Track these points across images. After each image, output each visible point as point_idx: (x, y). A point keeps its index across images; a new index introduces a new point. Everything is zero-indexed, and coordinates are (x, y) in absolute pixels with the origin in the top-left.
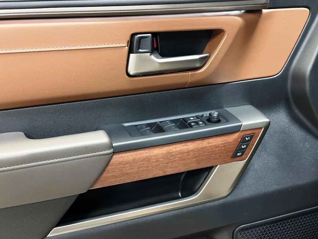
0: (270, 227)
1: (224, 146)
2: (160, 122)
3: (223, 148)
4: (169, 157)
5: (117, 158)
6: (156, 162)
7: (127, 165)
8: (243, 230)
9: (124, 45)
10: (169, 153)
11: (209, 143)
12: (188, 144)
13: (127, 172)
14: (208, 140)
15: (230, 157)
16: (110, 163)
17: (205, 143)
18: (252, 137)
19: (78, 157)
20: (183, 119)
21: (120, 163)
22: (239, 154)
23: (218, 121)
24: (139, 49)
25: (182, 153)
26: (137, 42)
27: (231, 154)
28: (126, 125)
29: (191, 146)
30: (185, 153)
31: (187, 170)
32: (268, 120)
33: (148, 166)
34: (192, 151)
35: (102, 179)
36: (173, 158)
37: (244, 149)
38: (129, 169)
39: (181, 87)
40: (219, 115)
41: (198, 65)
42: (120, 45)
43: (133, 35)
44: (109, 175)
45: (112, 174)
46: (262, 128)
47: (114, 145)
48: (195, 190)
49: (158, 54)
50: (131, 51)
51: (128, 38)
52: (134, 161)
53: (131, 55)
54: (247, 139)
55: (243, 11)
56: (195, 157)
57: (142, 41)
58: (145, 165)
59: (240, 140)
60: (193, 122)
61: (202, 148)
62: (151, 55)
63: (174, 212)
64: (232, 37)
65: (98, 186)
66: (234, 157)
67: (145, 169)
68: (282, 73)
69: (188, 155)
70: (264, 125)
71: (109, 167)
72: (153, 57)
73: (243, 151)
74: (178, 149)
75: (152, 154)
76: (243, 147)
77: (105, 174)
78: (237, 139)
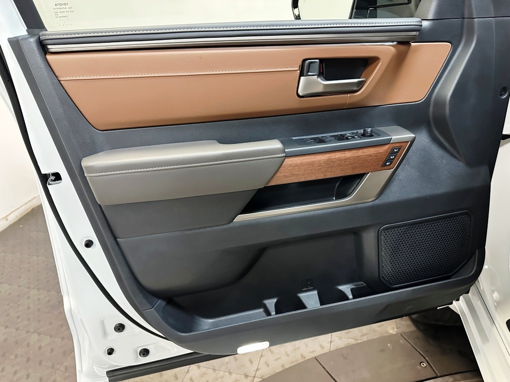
0: (410, 228)
1: (376, 156)
2: (322, 137)
3: (375, 158)
4: (329, 163)
5: (288, 161)
6: (319, 166)
7: (296, 168)
8: (387, 229)
9: (296, 69)
10: (329, 159)
11: (364, 152)
12: (346, 152)
13: (295, 173)
14: (362, 150)
15: (381, 165)
16: (283, 165)
17: (360, 153)
18: (399, 149)
19: (259, 158)
20: (340, 135)
21: (290, 166)
22: (388, 164)
23: (371, 136)
24: (308, 72)
25: (340, 160)
26: (307, 66)
27: (382, 163)
28: (294, 138)
29: (348, 154)
30: (342, 160)
31: (343, 175)
32: (414, 135)
33: (312, 170)
34: (349, 158)
35: (275, 178)
36: (332, 164)
37: (392, 159)
38: (297, 171)
39: (340, 108)
40: (371, 131)
41: (355, 89)
42: (293, 69)
43: (304, 60)
44: (281, 175)
45: (284, 174)
46: (408, 142)
47: (286, 150)
48: (349, 194)
49: (323, 78)
50: (301, 75)
51: (300, 63)
52: (302, 164)
53: (302, 78)
54: (395, 151)
55: (395, 43)
56: (351, 164)
57: (311, 65)
58: (310, 169)
59: (389, 151)
60: (350, 136)
61: (357, 157)
62: (318, 77)
63: (331, 210)
64: (386, 64)
65: (273, 183)
66: (384, 166)
67: (309, 171)
68: (425, 99)
69: (345, 162)
70: (411, 139)
71: (282, 169)
72: (319, 80)
73: (391, 161)
74: (337, 156)
75: (316, 160)
76: (391, 158)
77: (278, 174)
78: (387, 150)
